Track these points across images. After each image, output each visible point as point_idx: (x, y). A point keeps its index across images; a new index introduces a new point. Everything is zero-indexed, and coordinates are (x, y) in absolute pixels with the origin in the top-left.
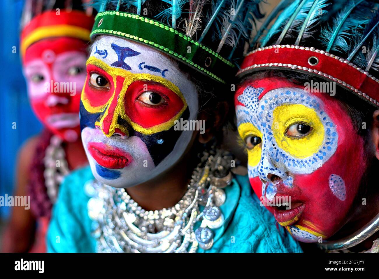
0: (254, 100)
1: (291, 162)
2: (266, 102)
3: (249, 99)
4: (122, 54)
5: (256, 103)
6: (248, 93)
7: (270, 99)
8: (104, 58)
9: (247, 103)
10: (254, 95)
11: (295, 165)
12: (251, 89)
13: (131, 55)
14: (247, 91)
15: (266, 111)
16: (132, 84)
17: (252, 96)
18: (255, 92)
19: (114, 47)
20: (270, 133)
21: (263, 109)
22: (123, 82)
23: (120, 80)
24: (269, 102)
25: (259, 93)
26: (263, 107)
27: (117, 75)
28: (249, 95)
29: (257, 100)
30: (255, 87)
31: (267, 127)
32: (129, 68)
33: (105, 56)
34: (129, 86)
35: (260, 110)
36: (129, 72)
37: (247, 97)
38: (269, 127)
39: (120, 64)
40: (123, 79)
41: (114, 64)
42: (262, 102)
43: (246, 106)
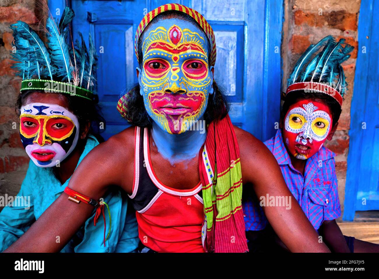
0: (312, 110)
1: (314, 135)
2: (316, 114)
3: (309, 109)
4: (40, 109)
5: (312, 112)
6: (310, 106)
7: (318, 113)
8: (31, 113)
9: (307, 109)
10: (313, 109)
11: (315, 136)
12: (312, 105)
13: (45, 109)
14: (310, 104)
15: (314, 117)
16: (49, 121)
17: (311, 108)
18: (314, 107)
19: (35, 107)
20: (311, 123)
21: (313, 115)
22: (43, 121)
23: (42, 120)
24: (317, 114)
25: (315, 109)
26: (314, 115)
27: (40, 118)
28: (310, 107)
29: (313, 111)
30: (315, 105)
31: (311, 121)
32: (46, 114)
33: (31, 112)
34: (47, 122)
35: (312, 115)
36: (46, 116)
37: (309, 107)
38: (312, 121)
39: (40, 113)
40: (43, 119)
41: (37, 114)
42: (314, 113)
43: (306, 111)
